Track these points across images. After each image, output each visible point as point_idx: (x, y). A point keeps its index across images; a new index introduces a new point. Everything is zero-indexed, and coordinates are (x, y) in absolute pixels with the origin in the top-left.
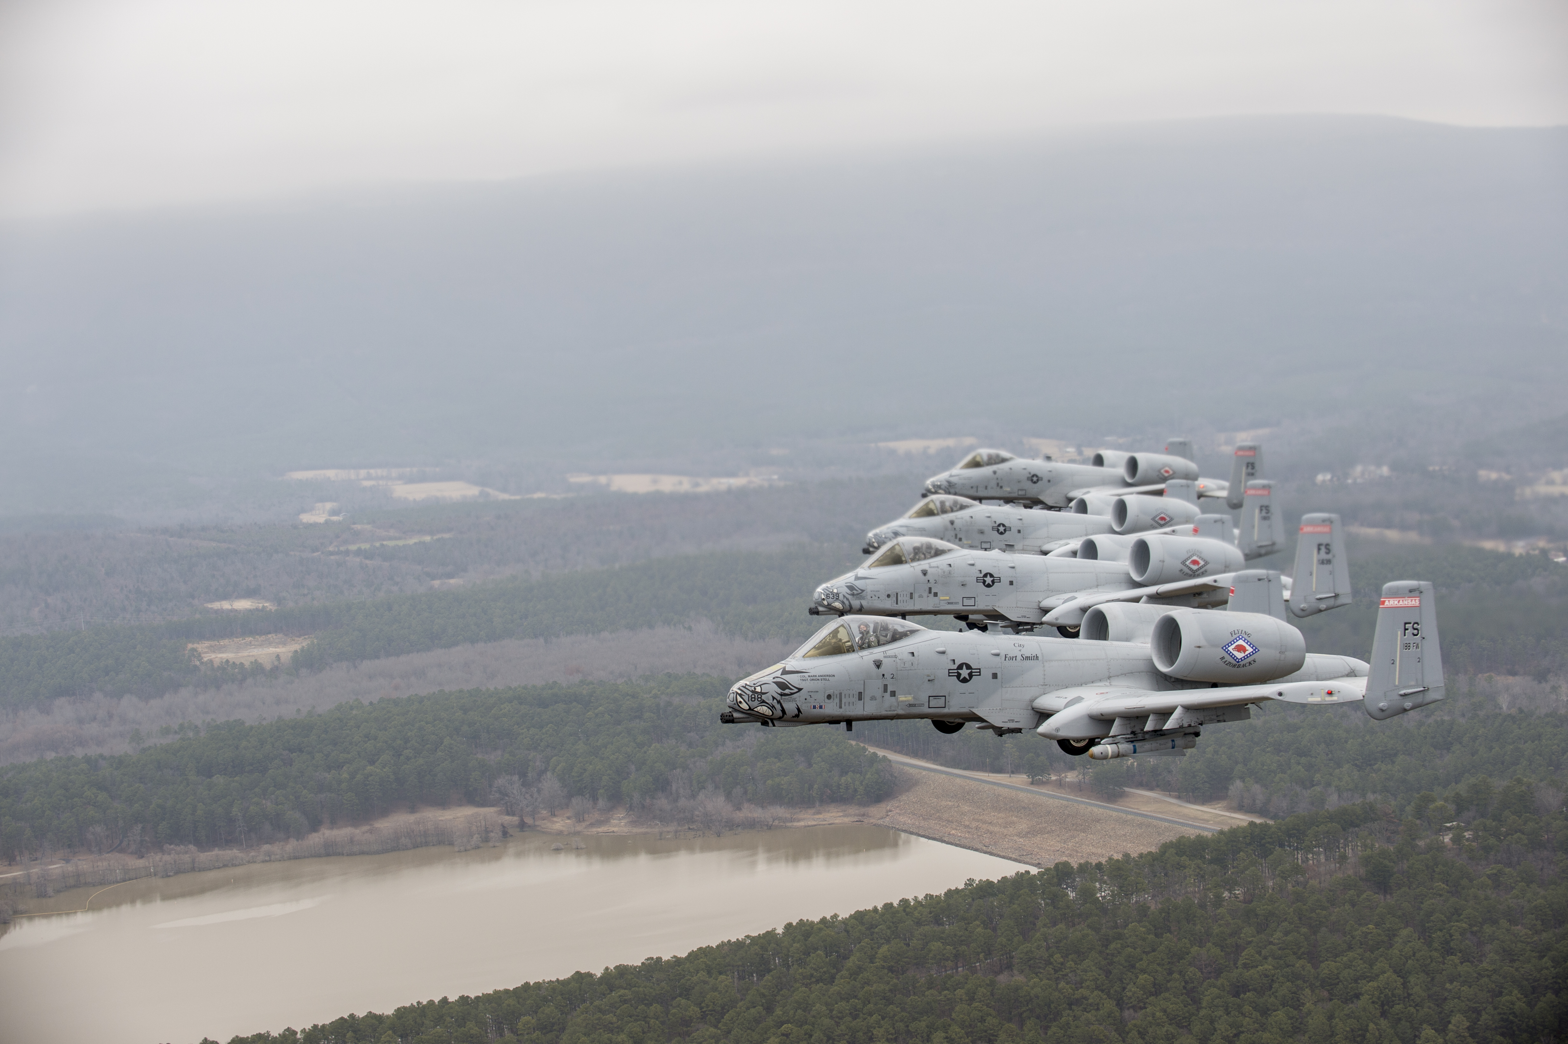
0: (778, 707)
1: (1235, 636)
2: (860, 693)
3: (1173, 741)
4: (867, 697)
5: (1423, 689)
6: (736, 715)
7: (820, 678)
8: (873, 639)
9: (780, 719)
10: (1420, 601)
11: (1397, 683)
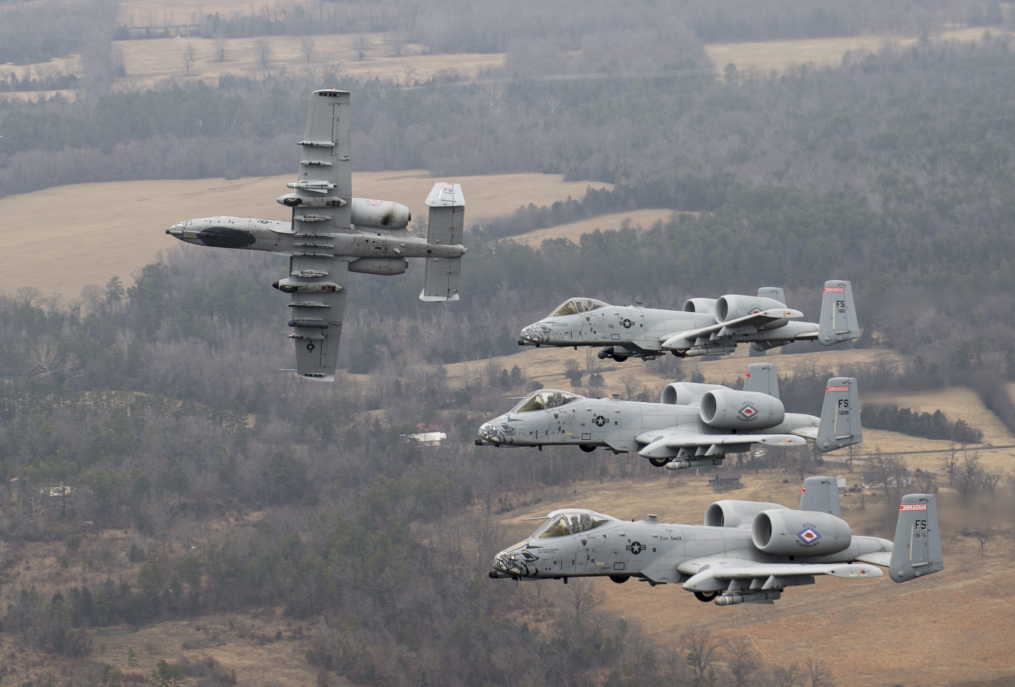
0: (524, 568)
1: (806, 527)
2: (573, 561)
3: (766, 595)
4: (577, 563)
5: (928, 563)
6: (499, 573)
7: (549, 551)
8: (580, 526)
9: (525, 576)
10: (927, 506)
11: (911, 559)
